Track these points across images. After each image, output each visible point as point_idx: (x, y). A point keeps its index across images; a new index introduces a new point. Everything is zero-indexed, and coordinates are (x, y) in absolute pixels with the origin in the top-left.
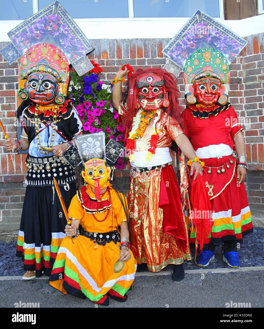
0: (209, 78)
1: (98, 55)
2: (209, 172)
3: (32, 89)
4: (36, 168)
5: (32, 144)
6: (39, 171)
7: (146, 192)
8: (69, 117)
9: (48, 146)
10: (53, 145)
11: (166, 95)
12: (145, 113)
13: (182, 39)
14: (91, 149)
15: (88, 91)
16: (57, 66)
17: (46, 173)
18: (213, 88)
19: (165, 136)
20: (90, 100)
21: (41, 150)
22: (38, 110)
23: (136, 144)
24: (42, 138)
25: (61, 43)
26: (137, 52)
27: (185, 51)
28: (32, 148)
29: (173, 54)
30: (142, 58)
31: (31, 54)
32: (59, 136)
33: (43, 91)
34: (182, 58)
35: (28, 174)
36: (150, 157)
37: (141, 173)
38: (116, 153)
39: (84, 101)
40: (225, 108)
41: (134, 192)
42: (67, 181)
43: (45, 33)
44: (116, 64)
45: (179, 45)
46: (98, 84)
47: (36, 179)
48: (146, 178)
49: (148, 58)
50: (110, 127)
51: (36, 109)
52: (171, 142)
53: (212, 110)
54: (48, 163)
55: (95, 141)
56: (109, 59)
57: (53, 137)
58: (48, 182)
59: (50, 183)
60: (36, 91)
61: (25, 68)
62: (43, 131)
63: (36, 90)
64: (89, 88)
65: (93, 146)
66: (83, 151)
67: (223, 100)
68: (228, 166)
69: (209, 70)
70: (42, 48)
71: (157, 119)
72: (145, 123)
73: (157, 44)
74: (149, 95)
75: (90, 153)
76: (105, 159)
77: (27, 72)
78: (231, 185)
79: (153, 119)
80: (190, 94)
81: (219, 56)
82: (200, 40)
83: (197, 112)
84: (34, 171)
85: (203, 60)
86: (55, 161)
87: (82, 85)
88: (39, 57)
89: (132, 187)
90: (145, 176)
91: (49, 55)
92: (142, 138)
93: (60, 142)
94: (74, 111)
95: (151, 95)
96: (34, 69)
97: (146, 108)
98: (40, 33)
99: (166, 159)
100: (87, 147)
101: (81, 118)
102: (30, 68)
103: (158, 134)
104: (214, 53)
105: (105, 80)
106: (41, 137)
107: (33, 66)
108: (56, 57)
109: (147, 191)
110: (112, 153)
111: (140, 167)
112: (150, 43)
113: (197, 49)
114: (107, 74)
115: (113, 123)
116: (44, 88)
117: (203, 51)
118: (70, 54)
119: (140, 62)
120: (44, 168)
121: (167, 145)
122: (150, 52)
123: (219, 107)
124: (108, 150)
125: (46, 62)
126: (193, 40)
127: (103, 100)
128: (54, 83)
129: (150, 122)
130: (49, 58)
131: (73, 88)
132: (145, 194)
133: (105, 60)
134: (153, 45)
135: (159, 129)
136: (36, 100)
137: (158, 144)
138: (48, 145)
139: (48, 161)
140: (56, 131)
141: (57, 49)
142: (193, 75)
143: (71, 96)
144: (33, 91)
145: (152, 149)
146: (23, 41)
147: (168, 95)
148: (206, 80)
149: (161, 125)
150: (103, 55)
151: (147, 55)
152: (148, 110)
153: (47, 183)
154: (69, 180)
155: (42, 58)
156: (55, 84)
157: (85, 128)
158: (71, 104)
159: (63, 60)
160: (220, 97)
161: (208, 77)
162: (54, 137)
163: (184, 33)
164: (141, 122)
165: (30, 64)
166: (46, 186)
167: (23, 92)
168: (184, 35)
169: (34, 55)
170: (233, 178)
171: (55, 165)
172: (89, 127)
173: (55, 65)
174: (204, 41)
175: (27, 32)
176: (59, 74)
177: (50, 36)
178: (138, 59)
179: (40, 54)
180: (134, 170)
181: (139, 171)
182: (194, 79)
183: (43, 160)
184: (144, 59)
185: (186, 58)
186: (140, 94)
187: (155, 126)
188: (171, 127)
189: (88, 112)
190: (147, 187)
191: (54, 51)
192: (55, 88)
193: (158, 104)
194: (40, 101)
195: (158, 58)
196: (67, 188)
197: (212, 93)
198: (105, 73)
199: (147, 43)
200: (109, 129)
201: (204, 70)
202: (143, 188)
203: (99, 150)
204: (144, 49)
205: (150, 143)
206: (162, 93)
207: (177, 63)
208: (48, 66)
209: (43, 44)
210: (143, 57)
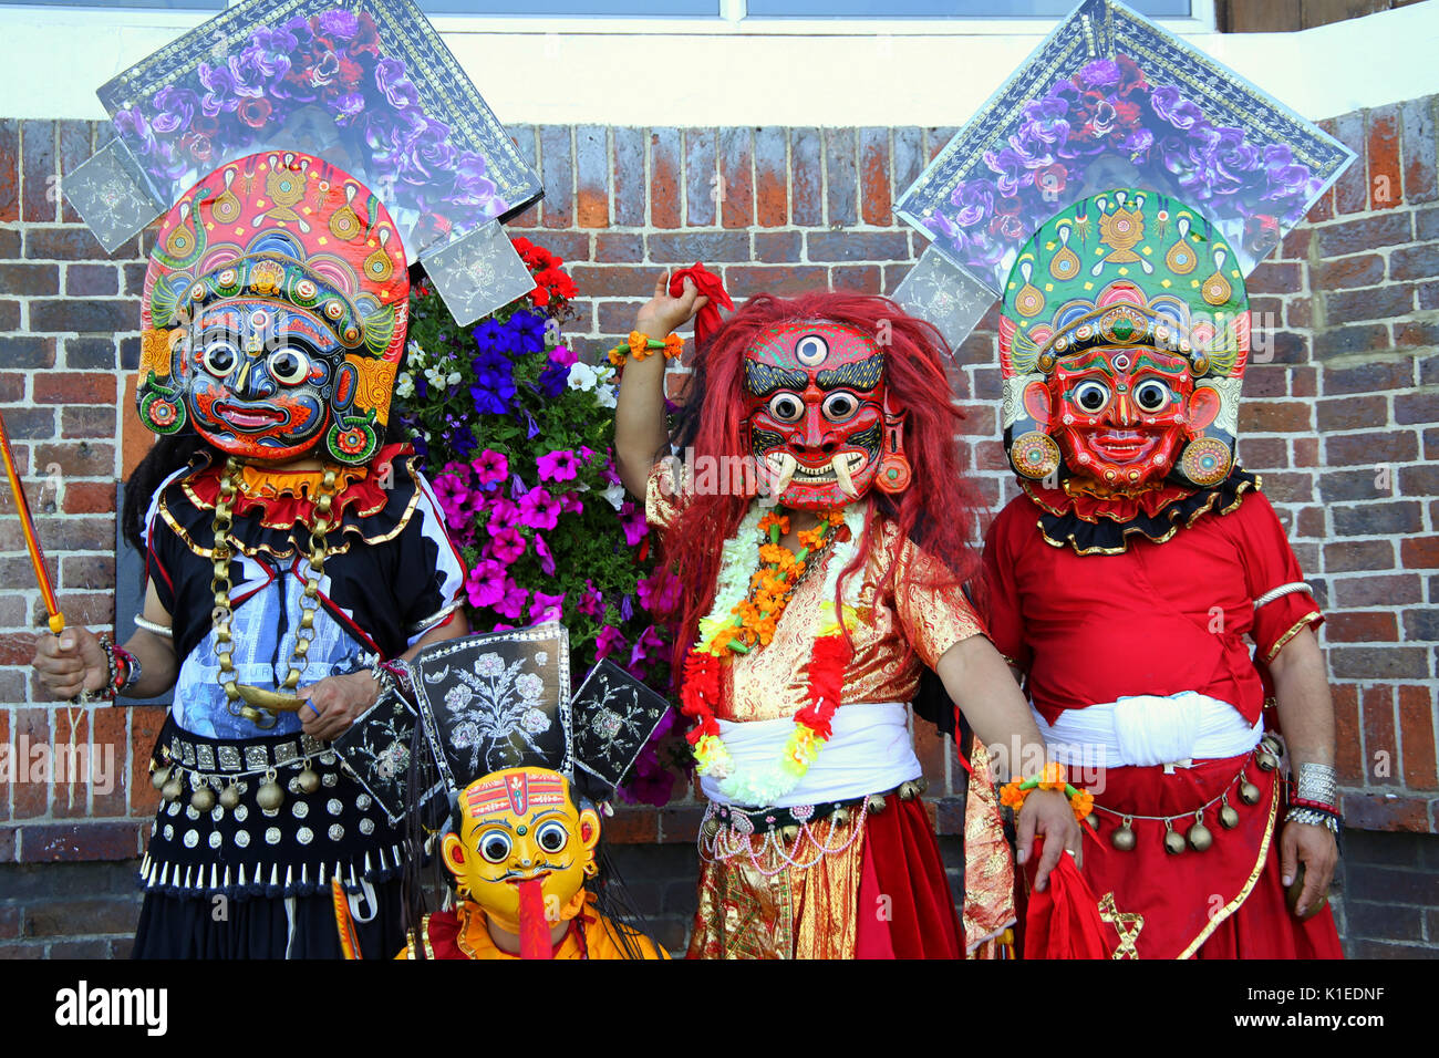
0: (1126, 347)
1: (556, 207)
2: (1125, 838)
3: (212, 382)
4: (201, 798)
5: (192, 671)
6: (218, 814)
7: (781, 940)
8: (395, 533)
9: (276, 682)
10: (305, 677)
11: (894, 433)
12: (784, 520)
13: (999, 145)
14: (497, 713)
15: (499, 398)
16: (348, 269)
17: (257, 824)
18: (1150, 398)
19: (884, 642)
20: (507, 442)
21: (234, 699)
22: (234, 489)
23: (732, 682)
24: (247, 637)
25: (375, 156)
26: (755, 197)
27: (1011, 203)
28: (193, 690)
29: (948, 219)
30: (781, 229)
31: (213, 202)
32: (335, 630)
33: (263, 395)
34: (994, 244)
35: (161, 829)
36: (802, 753)
37: (756, 839)
38: (623, 732)
39: (472, 452)
40: (1216, 500)
41: (718, 937)
42: (368, 867)
43: (291, 98)
44: (647, 253)
45: (980, 176)
46: (549, 361)
47: (203, 854)
48: (784, 865)
49: (813, 229)
50: (604, 585)
51: (225, 484)
52: (915, 674)
53: (1142, 514)
54: (272, 769)
55: (519, 672)
56: (614, 229)
57: (304, 632)
58: (266, 875)
59: (274, 881)
60: (226, 393)
61: (178, 270)
62: (254, 601)
63: (228, 389)
64: (503, 380)
65: (505, 701)
66: (455, 724)
67: (1208, 463)
68: (1229, 816)
69: (1132, 304)
70: (272, 174)
71: (845, 552)
72: (782, 576)
73: (859, 154)
74: (806, 429)
75: (487, 740)
76: (568, 765)
77: (187, 293)
78: (1244, 919)
79: (828, 553)
80: (1028, 425)
81: (1191, 232)
82: (1093, 149)
83: (1063, 517)
84: (192, 813)
85: (1099, 251)
86: (308, 758)
87: (468, 365)
88: (258, 221)
89: (707, 911)
90: (780, 851)
91: (307, 211)
92: (766, 651)
93: (343, 660)
94: (424, 501)
95: (817, 431)
96: (227, 278)
97: (791, 495)
98: (268, 96)
99: (888, 764)
100: (474, 704)
101: (455, 536)
102: (205, 272)
103: (847, 633)
104: (1163, 216)
105: (588, 337)
106: (240, 635)
107: (223, 262)
108: (346, 227)
109: (785, 936)
110: (603, 736)
111: (749, 803)
112: (824, 150)
113: (1075, 195)
114: (602, 305)
115: (622, 566)
116: (272, 378)
117: (1102, 205)
118: (417, 214)
119: (769, 247)
120: (248, 799)
121: (895, 693)
122: (825, 199)
123: (1182, 495)
124: (585, 717)
125: (293, 244)
126: (1055, 147)
127: (576, 447)
128: (324, 357)
129: (807, 568)
130: (305, 227)
131: (420, 381)
132: (778, 951)
133: (594, 232)
134: (839, 159)
135: (856, 605)
136: (229, 440)
137: (848, 687)
138: (275, 676)
139: (272, 761)
140: (325, 604)
141: (354, 185)
142: (1045, 331)
143: (411, 421)
144: (213, 392)
145: (816, 711)
146: (179, 132)
147: (907, 432)
148: (1110, 356)
149: (863, 587)
150: (584, 205)
151: (809, 213)
152: (801, 506)
153: (257, 878)
154: (375, 863)
155: (269, 223)
156: (331, 361)
157: (478, 594)
158: (409, 465)
159: (378, 239)
160: (1187, 442)
161: (1124, 342)
162: (308, 634)
163: (1014, 112)
164: (764, 565)
165: (205, 252)
166: (252, 896)
167: (160, 395)
168: (1013, 125)
169: (228, 210)
170: (1255, 880)
171: (306, 781)
172: (497, 585)
173: (336, 265)
174: (1116, 152)
175: (203, 91)
176: (356, 308)
177: (317, 117)
178: (761, 230)
179: (261, 204)
180: (719, 818)
181: (748, 826)
182: (1052, 351)
183: (242, 755)
184: (795, 235)
185: (1015, 243)
186: (760, 425)
187: (833, 593)
188: (915, 597)
189: (491, 506)
190: (788, 913)
191: (337, 195)
192: (331, 382)
193: (853, 477)
194: (249, 446)
195: (862, 227)
196: (364, 907)
197: (1138, 426)
198: (588, 299)
199: (809, 148)
200: (599, 595)
201: (1106, 306)
202: (765, 919)
203: (540, 722)
204: (797, 181)
205: (809, 679)
206: (873, 421)
207: (970, 268)
208: (301, 269)
209: (281, 158)
210: (790, 220)
